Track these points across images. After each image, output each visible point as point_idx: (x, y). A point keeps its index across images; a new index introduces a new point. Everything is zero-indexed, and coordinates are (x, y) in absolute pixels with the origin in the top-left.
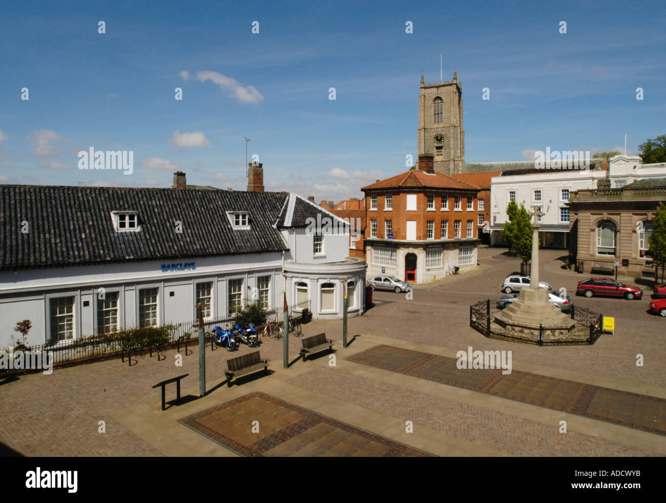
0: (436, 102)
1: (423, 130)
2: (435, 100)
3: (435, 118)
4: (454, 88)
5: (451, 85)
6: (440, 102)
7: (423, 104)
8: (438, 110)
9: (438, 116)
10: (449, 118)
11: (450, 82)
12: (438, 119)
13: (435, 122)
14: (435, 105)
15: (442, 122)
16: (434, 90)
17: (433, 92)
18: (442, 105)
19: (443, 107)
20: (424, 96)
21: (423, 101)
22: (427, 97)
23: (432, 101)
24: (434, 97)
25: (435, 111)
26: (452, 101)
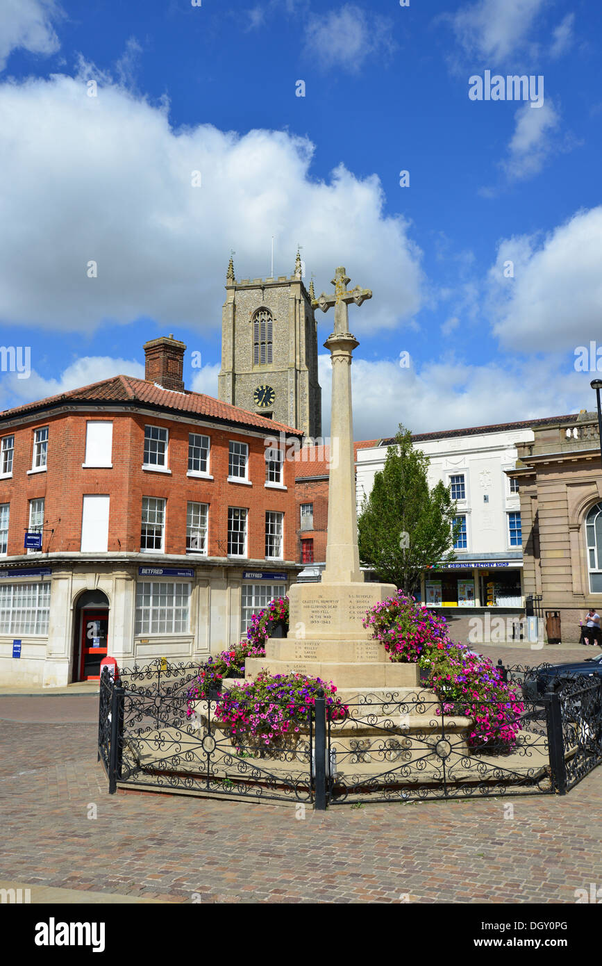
0: (259, 320)
1: (231, 376)
2: (256, 314)
3: (256, 352)
4: (295, 291)
5: (290, 284)
6: (266, 317)
7: (231, 321)
8: (263, 336)
9: (263, 348)
10: (286, 353)
11: (289, 279)
12: (263, 353)
13: (256, 362)
14: (256, 326)
15: (270, 362)
16: (256, 293)
17: (253, 299)
18: (270, 326)
19: (274, 330)
20: (234, 306)
21: (231, 316)
22: (240, 308)
23: (250, 317)
24: (254, 308)
25: (256, 337)
26: (293, 319)
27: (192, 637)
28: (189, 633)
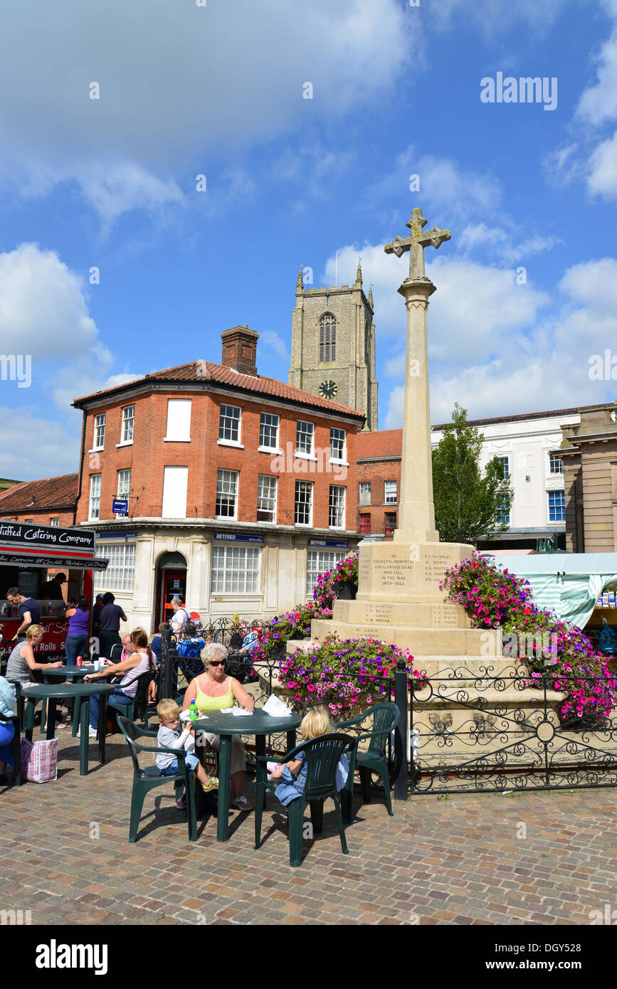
0: (325, 323)
1: (299, 372)
2: (322, 318)
3: (322, 351)
4: (356, 298)
5: (351, 292)
6: (331, 321)
7: (300, 325)
8: (328, 337)
9: (328, 348)
10: (347, 352)
11: (351, 287)
12: (328, 352)
13: (321, 360)
14: (322, 328)
15: (334, 360)
16: (322, 300)
17: (319, 305)
18: (334, 329)
19: (337, 332)
20: (303, 311)
21: (300, 320)
22: (307, 312)
23: (316, 321)
24: (320, 313)
25: (322, 339)
26: (353, 322)
27: (262, 597)
28: (258, 592)
